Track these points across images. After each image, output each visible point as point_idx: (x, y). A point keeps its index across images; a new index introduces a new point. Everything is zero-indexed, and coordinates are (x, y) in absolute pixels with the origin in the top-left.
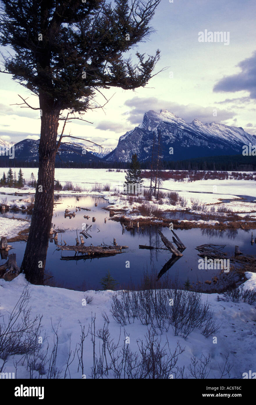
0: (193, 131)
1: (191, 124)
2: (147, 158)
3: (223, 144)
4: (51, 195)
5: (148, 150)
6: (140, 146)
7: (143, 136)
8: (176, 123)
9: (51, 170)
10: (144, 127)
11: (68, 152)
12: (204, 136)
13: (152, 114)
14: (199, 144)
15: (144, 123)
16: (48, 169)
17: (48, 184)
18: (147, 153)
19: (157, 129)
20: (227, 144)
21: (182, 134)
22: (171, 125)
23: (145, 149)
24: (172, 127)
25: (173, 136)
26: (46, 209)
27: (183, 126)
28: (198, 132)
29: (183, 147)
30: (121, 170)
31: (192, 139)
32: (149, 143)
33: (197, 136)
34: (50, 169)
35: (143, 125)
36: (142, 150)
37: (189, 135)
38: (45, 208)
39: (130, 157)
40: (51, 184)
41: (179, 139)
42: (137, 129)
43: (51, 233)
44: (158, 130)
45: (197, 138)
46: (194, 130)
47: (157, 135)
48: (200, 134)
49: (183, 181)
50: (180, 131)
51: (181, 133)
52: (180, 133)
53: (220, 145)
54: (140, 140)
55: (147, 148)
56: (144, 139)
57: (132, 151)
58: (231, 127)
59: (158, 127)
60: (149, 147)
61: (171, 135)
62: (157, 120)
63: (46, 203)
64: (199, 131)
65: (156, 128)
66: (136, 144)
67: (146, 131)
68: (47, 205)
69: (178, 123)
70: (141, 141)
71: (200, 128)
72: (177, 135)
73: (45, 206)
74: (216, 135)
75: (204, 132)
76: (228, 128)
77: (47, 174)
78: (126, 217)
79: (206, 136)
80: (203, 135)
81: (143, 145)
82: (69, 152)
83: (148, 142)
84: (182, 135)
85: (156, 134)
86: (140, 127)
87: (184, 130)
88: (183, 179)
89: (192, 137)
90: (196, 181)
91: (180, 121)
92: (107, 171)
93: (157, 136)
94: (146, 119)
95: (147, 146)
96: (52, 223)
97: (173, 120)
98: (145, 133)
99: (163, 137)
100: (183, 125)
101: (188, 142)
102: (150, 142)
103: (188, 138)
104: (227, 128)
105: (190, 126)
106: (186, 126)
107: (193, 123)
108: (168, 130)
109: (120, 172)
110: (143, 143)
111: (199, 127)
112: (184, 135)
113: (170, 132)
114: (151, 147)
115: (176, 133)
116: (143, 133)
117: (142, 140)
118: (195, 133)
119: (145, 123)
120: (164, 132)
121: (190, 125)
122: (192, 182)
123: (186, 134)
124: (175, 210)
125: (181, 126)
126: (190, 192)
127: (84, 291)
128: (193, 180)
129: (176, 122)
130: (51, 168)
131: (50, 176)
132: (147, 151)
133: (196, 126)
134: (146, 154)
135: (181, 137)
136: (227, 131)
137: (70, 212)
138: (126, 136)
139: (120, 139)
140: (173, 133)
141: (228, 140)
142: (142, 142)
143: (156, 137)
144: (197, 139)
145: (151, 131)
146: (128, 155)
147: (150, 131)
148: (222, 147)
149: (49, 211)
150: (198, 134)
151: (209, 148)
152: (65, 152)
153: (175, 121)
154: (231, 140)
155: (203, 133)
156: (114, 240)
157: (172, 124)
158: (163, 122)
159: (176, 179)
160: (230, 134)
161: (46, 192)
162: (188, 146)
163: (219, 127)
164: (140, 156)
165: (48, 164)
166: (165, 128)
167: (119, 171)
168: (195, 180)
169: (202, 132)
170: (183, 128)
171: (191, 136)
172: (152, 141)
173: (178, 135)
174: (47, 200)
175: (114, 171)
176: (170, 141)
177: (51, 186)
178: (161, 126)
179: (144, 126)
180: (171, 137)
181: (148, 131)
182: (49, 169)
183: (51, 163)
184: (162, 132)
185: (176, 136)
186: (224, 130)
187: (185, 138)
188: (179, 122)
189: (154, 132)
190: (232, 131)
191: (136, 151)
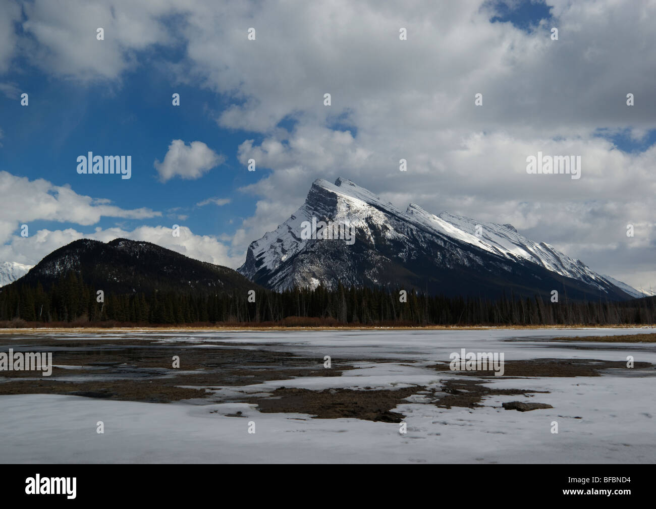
5: (375, 275)
6: (352, 266)
19: (368, 223)
23: (367, 275)
29: (440, 268)
36: (360, 276)
41: (422, 249)
44: (371, 226)
47: (372, 238)
52: (419, 235)
60: (374, 270)
70: (351, 253)
81: (360, 265)
85: (370, 237)
93: (373, 241)
95: (370, 266)
99: (388, 243)
103: (439, 247)
114: (379, 270)
132: (375, 281)
135: (425, 245)
191: (349, 280)
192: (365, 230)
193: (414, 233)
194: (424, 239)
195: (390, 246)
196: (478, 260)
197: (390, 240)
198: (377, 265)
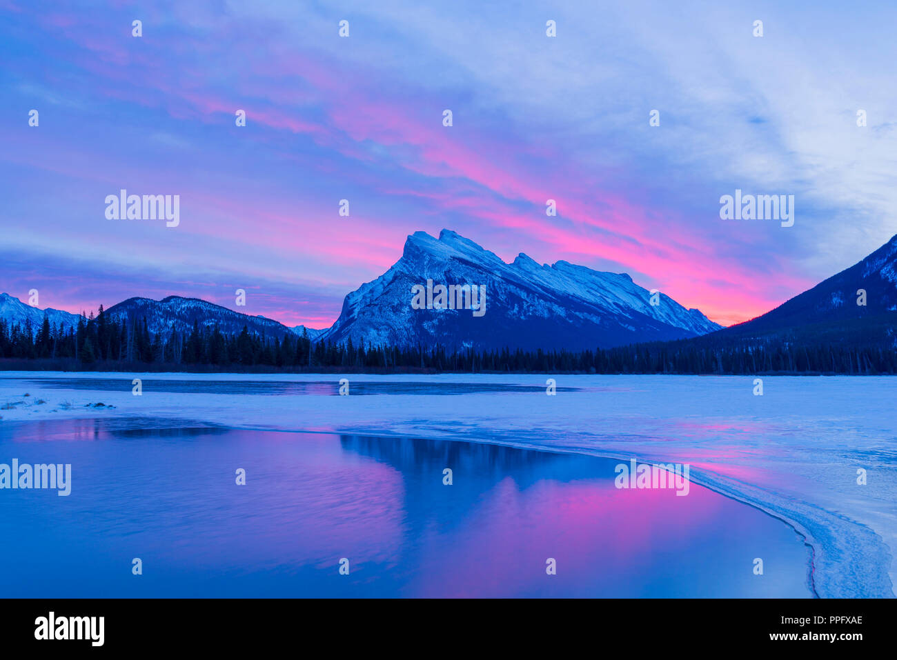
1: (513, 265)
2: (433, 347)
3: (597, 314)
5: (433, 326)
8: (483, 263)
13: (423, 239)
14: (546, 315)
18: (432, 336)
20: (604, 313)
23: (425, 325)
27: (498, 270)
29: (511, 320)
31: (529, 300)
35: (404, 266)
36: (418, 327)
37: (519, 292)
41: (499, 301)
45: (537, 297)
46: (523, 279)
48: (539, 288)
52: (500, 288)
53: (592, 315)
55: (430, 323)
57: (394, 330)
58: (604, 273)
60: (435, 322)
64: (536, 283)
67: (420, 281)
69: (486, 264)
71: (535, 275)
75: (547, 285)
76: (597, 276)
80: (546, 291)
87: (506, 281)
89: (528, 296)
101: (521, 307)
103: (520, 301)
104: (594, 277)
105: (514, 270)
112: (509, 292)
114: (440, 321)
119: (412, 262)
121: (512, 267)
123: (511, 288)
129: (481, 260)
132: (433, 332)
134: (432, 339)
135: (504, 297)
136: (593, 282)
139: (346, 302)
141: (601, 304)
142: (416, 309)
144: (538, 300)
148: (596, 319)
150: (535, 288)
151: (571, 321)
153: (478, 258)
154: (608, 303)
155: (546, 288)
160: (601, 291)
162: (522, 317)
169: (541, 285)
171: (523, 295)
186: (587, 281)
187: (512, 298)
188: (487, 261)
190: (605, 284)
191: (406, 330)
193: (496, 285)
194: (505, 291)
196: (560, 311)
198: (439, 317)
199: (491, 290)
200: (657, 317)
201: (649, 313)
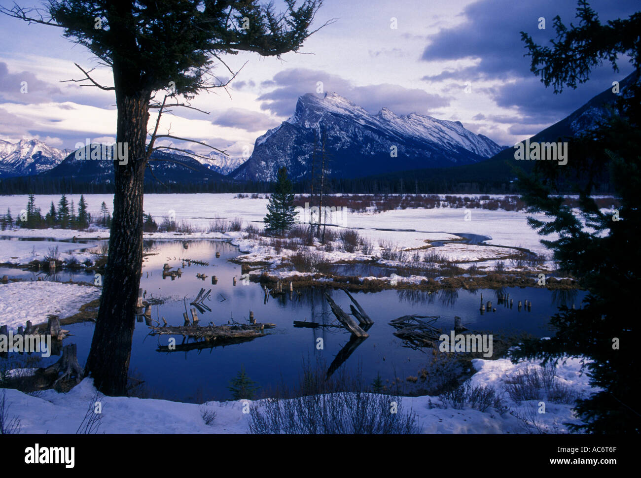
0: (380, 127)
1: (376, 116)
2: (303, 174)
3: (430, 149)
4: (138, 239)
5: (305, 160)
6: (291, 154)
7: (296, 137)
8: (352, 115)
9: (137, 194)
10: (297, 121)
11: (166, 166)
12: (399, 136)
13: (311, 99)
15: (297, 115)
16: (131, 194)
17: (131, 218)
18: (304, 166)
19: (320, 125)
20: (437, 149)
21: (363, 133)
22: (343, 118)
23: (300, 159)
24: (345, 122)
25: (347, 136)
26: (129, 262)
28: (388, 129)
29: (364, 155)
30: (260, 195)
31: (379, 141)
32: (306, 149)
33: (387, 137)
34: (135, 193)
35: (296, 118)
36: (294, 160)
37: (373, 135)
38: (127, 262)
39: (275, 173)
40: (137, 219)
41: (357, 142)
42: (286, 125)
43: (140, 306)
44: (322, 127)
45: (387, 139)
46: (382, 126)
47: (320, 135)
48: (391, 133)
49: (365, 212)
50: (359, 128)
51: (361, 132)
52: (359, 133)
53: (426, 151)
54: (292, 143)
55: (303, 158)
56: (299, 142)
57: (277, 162)
58: (443, 121)
59: (322, 122)
60: (307, 156)
61: (343, 134)
62: (319, 109)
63: (130, 253)
64: (391, 129)
65: (318, 124)
66: (284, 150)
67: (301, 128)
68: (130, 256)
69: (355, 115)
70: (294, 146)
71: (393, 122)
72: (354, 135)
73: (127, 257)
74: (418, 134)
75: (399, 130)
76: (438, 123)
77: (130, 201)
78: (270, 275)
79: (402, 136)
80: (396, 134)
81: (297, 153)
82: (169, 166)
83: (306, 146)
84: (361, 135)
85: (318, 134)
86: (290, 122)
87: (366, 127)
88: (365, 209)
89: (379, 138)
90: (387, 211)
91: (358, 112)
92: (235, 197)
93: (320, 137)
94: (300, 109)
95: (303, 153)
96: (140, 288)
97: (347, 110)
98: (300, 132)
99: (330, 138)
100: (364, 118)
101: (372, 146)
102: (307, 147)
103: (372, 141)
104: (436, 123)
105: (375, 119)
106: (367, 119)
107: (380, 115)
108: (337, 127)
109: (258, 199)
110: (296, 148)
111: (389, 121)
112: (365, 135)
113: (342, 129)
114: (310, 156)
115: (352, 131)
116: (296, 132)
117: (295, 144)
118: (383, 131)
119: (300, 115)
120: (332, 129)
121: (374, 117)
122: (380, 212)
123: (368, 132)
124: (353, 261)
125: (360, 120)
126: (377, 229)
127: (201, 404)
128: (382, 211)
129: (352, 113)
130: (137, 191)
131: (135, 205)
132: (304, 163)
133: (385, 120)
134: (303, 168)
135: (361, 139)
136: (436, 127)
137: (172, 268)
138: (267, 137)
139: (256, 143)
140: (347, 131)
141: (438, 143)
142: (294, 148)
143: (319, 139)
144: (387, 141)
145: (310, 129)
146: (272, 170)
147: (308, 129)
148: (428, 154)
149: (135, 266)
150: (388, 132)
151: (408, 155)
152: (161, 166)
153: (350, 111)
154: (444, 142)
155: (397, 132)
156: (251, 313)
157: (345, 116)
158: (329, 113)
159: (353, 209)
160: (441, 133)
161: (129, 234)
163: (423, 121)
164: (291, 171)
165: (131, 185)
166: (333, 123)
167: (256, 197)
168: (385, 210)
169: (394, 130)
170: (363, 122)
171: (376, 137)
172: (312, 146)
173: (356, 135)
174: (132, 247)
175: (247, 196)
176: (343, 145)
177: (137, 222)
178: (327, 120)
179: (298, 119)
180: (343, 137)
181: (305, 128)
182: (133, 193)
183: (137, 183)
184: (329, 130)
185: (353, 137)
186: (431, 127)
187: (367, 139)
188: (356, 113)
189: (314, 130)
190: (444, 128)
191: (286, 162)
192: (317, 130)
193: (356, 130)
195: (330, 140)
197: (332, 137)
198: (310, 153)
199: (352, 133)
200: (478, 152)
201: (473, 149)
